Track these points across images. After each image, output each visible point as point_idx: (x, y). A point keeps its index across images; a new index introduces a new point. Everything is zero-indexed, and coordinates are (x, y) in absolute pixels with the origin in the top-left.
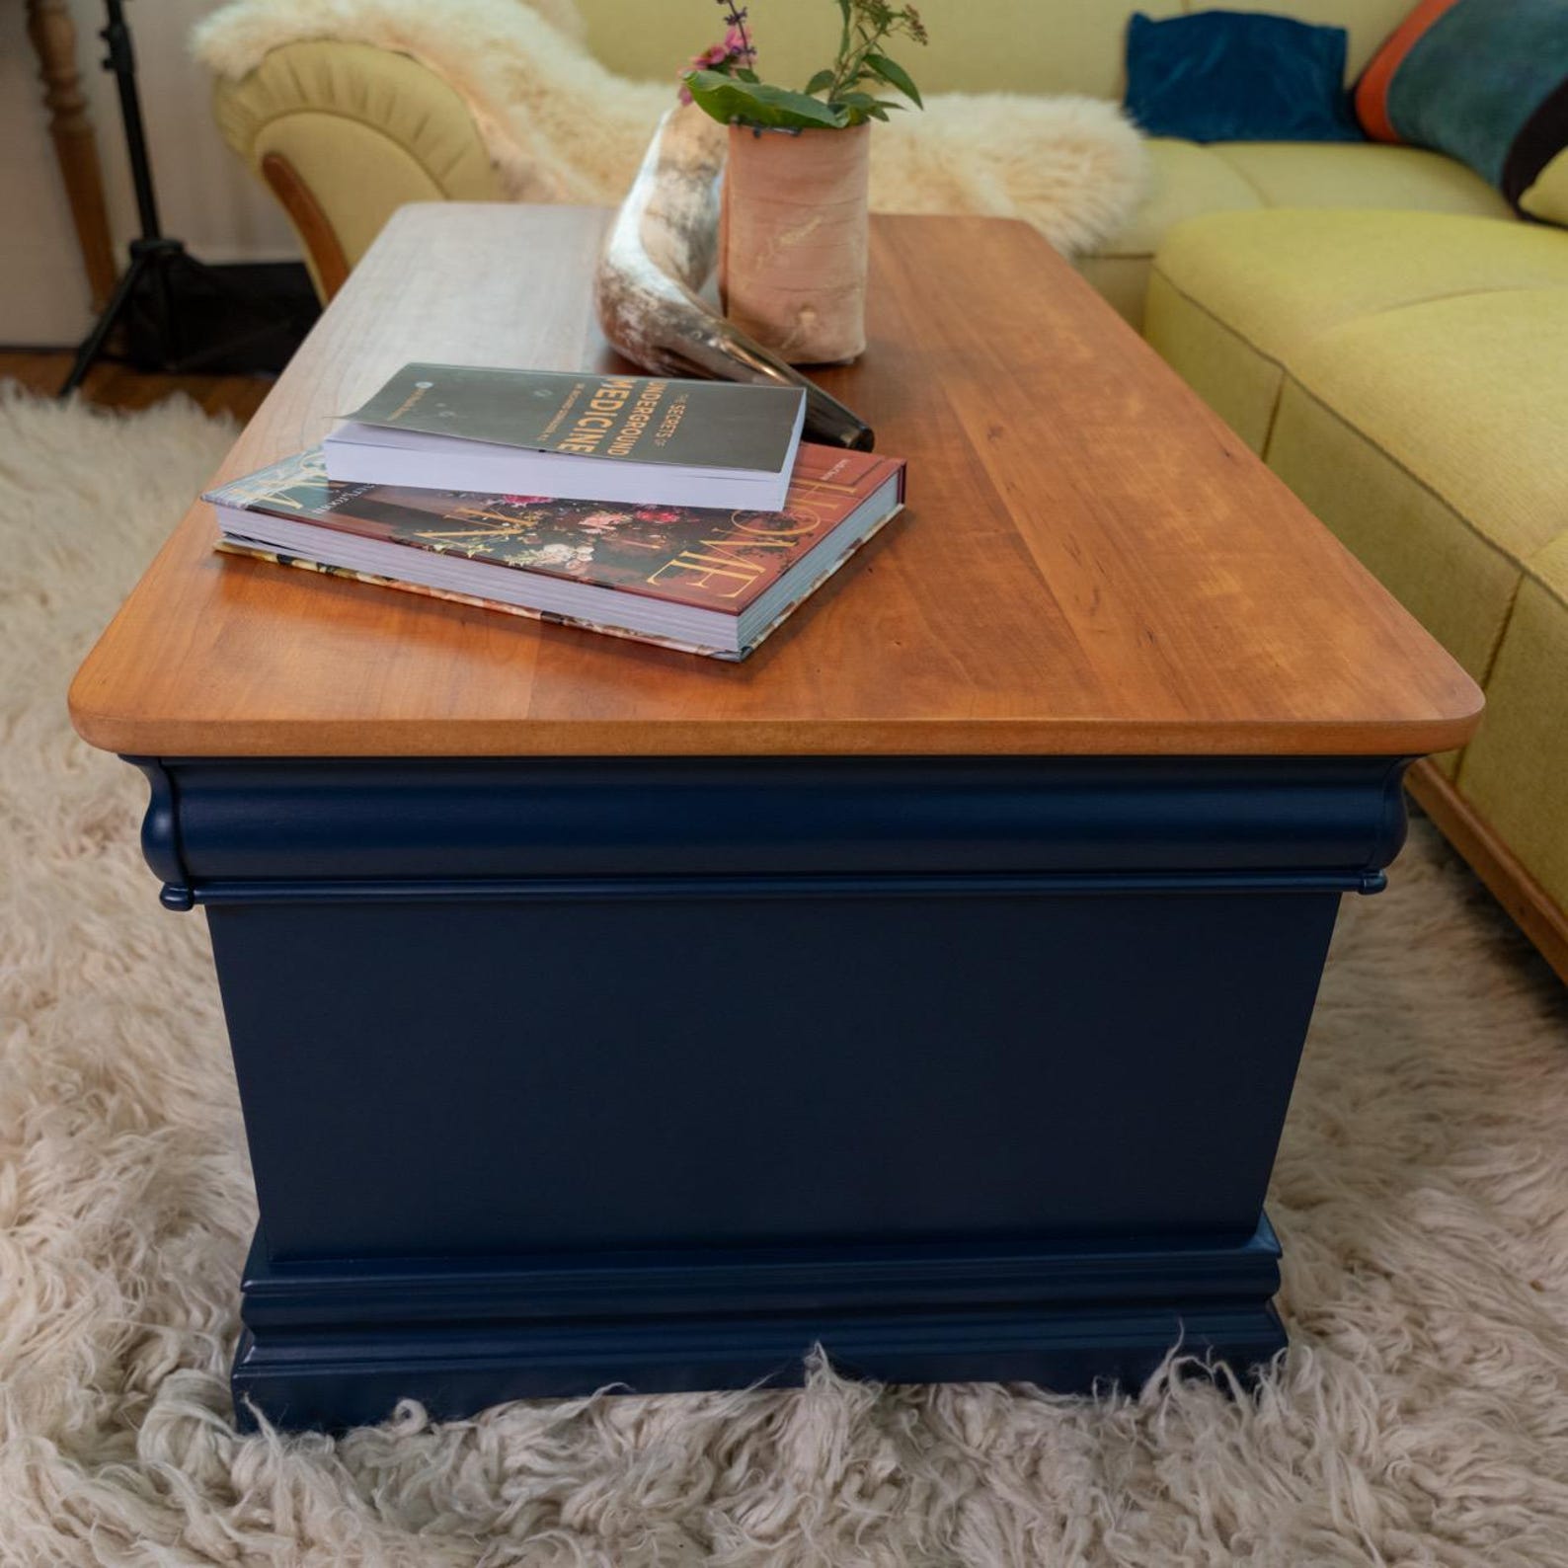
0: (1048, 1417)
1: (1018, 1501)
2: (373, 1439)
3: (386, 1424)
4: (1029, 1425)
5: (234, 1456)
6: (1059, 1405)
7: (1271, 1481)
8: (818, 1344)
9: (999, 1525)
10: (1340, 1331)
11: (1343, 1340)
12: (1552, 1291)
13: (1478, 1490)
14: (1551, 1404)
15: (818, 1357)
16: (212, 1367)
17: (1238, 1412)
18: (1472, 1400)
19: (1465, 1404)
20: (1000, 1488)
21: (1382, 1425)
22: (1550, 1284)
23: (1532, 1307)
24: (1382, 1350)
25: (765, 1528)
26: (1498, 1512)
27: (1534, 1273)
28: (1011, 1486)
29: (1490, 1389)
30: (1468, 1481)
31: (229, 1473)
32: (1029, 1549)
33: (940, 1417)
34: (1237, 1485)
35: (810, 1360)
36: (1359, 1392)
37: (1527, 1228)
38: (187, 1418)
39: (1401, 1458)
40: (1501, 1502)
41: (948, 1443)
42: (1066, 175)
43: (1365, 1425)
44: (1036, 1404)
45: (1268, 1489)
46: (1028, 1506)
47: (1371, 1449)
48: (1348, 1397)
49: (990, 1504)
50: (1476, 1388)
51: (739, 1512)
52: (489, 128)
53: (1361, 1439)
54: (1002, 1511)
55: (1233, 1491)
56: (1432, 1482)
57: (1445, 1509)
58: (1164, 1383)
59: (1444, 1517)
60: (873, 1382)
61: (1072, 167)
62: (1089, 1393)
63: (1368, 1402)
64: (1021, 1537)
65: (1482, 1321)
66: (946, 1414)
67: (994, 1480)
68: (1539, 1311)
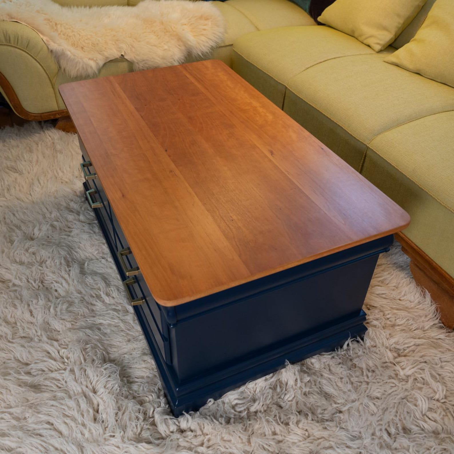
0: (328, 358)
1: (331, 377)
2: (205, 409)
3: (206, 405)
4: (325, 361)
5: (179, 423)
6: (329, 355)
7: (373, 357)
8: (286, 360)
9: (329, 383)
10: (371, 322)
11: (372, 323)
12: (403, 300)
13: (406, 346)
14: (412, 324)
15: (287, 362)
16: (162, 406)
17: (361, 345)
18: (399, 328)
19: (398, 330)
20: (326, 375)
21: (387, 339)
22: (402, 299)
23: (401, 304)
24: (380, 323)
25: (290, 399)
26: (411, 349)
27: (399, 297)
28: (328, 374)
29: (401, 325)
30: (404, 344)
31: (179, 426)
32: (337, 386)
33: (309, 365)
34: (369, 360)
35: (286, 363)
36: (381, 334)
37: (395, 288)
38: (165, 419)
39: (392, 345)
40: (410, 346)
41: (312, 369)
42: (205, 27)
43: (385, 340)
44: (325, 356)
45: (373, 358)
46: (333, 377)
47: (387, 344)
48: (380, 335)
49: (325, 379)
50: (398, 325)
51: (282, 397)
52: (47, 40)
53: (385, 344)
54: (329, 380)
55: (368, 361)
56: (398, 347)
57: (402, 351)
58: (348, 345)
59: (401, 353)
60: (298, 363)
61: (206, 25)
62: (335, 351)
63: (383, 335)
64: (335, 384)
65: (395, 311)
66: (309, 363)
67: (324, 374)
68: (403, 305)
